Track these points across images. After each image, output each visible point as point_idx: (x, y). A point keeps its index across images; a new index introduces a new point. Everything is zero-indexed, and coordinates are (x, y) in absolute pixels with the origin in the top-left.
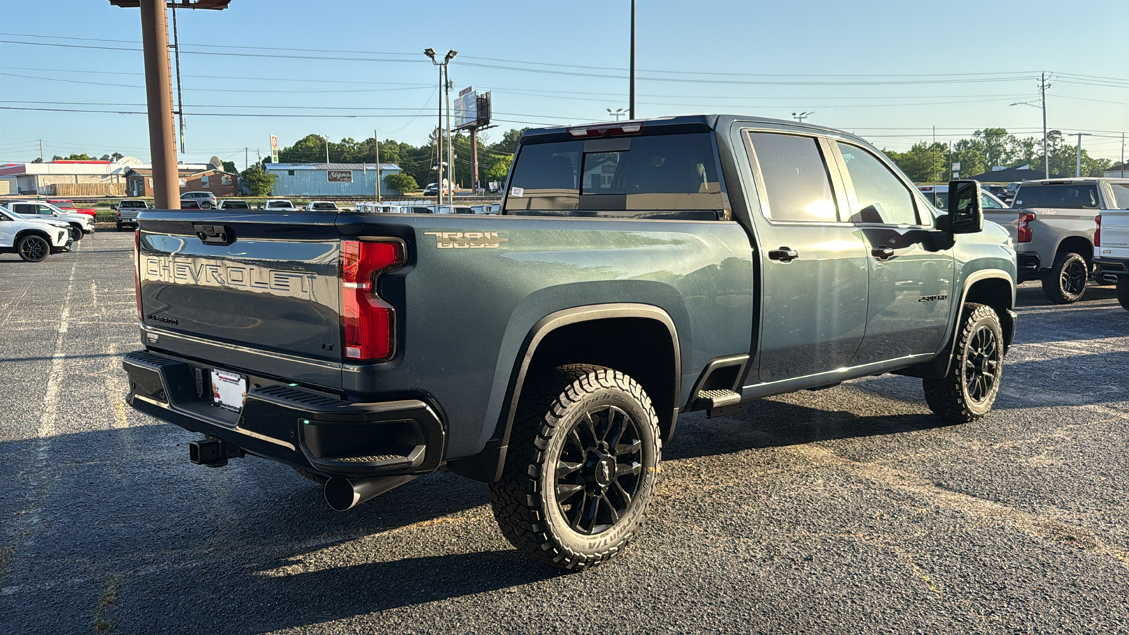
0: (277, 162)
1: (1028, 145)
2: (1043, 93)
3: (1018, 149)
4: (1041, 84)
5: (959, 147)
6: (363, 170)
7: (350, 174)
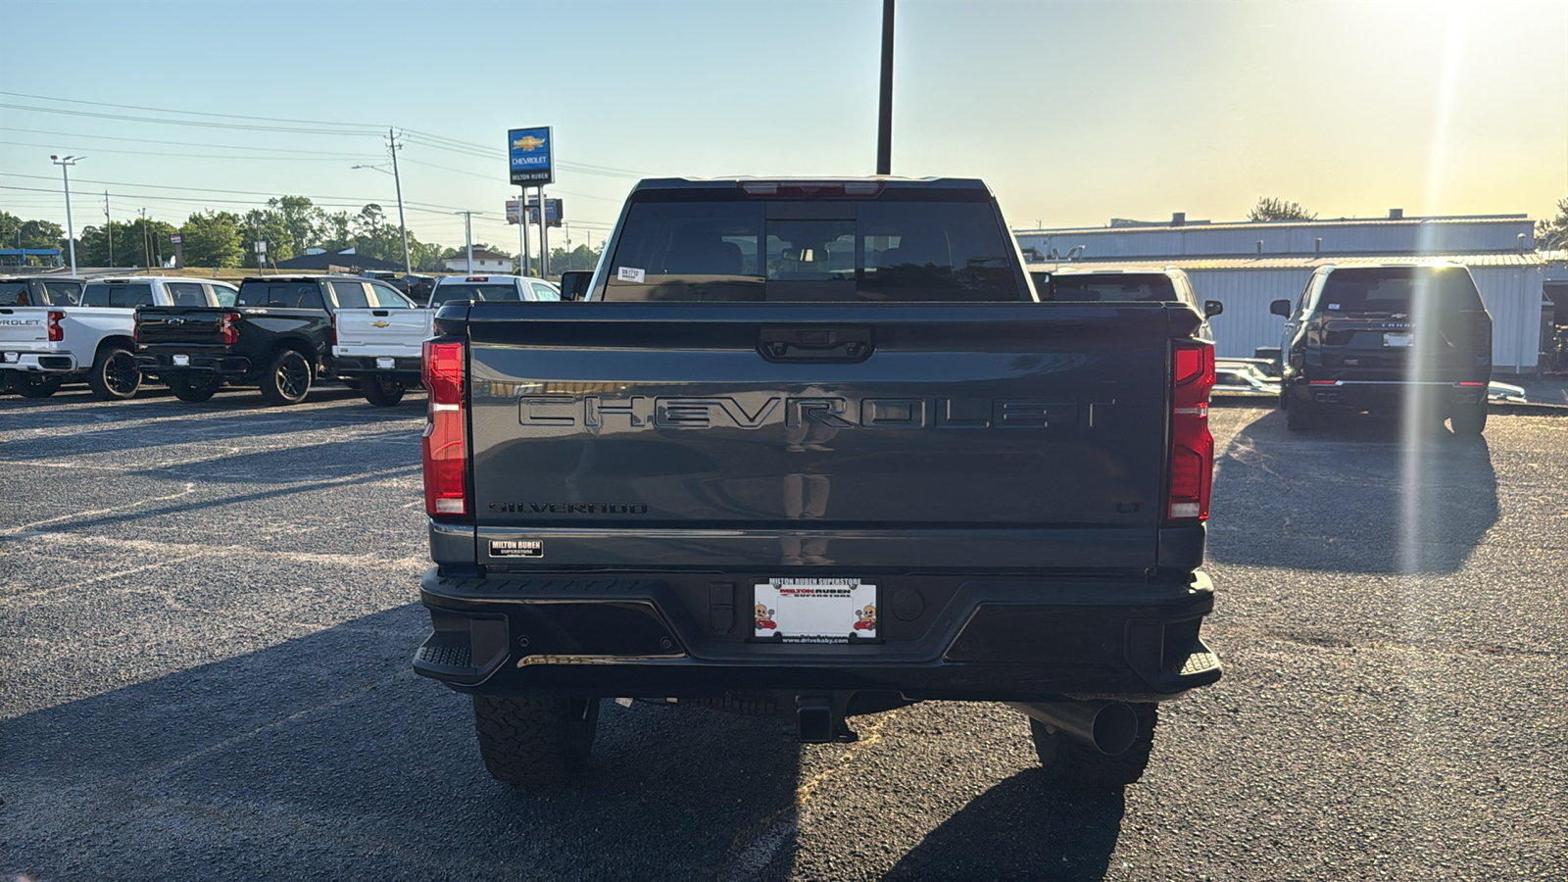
1: (341, 221)
2: (394, 156)
3: (328, 226)
4: (390, 144)
5: (250, 220)
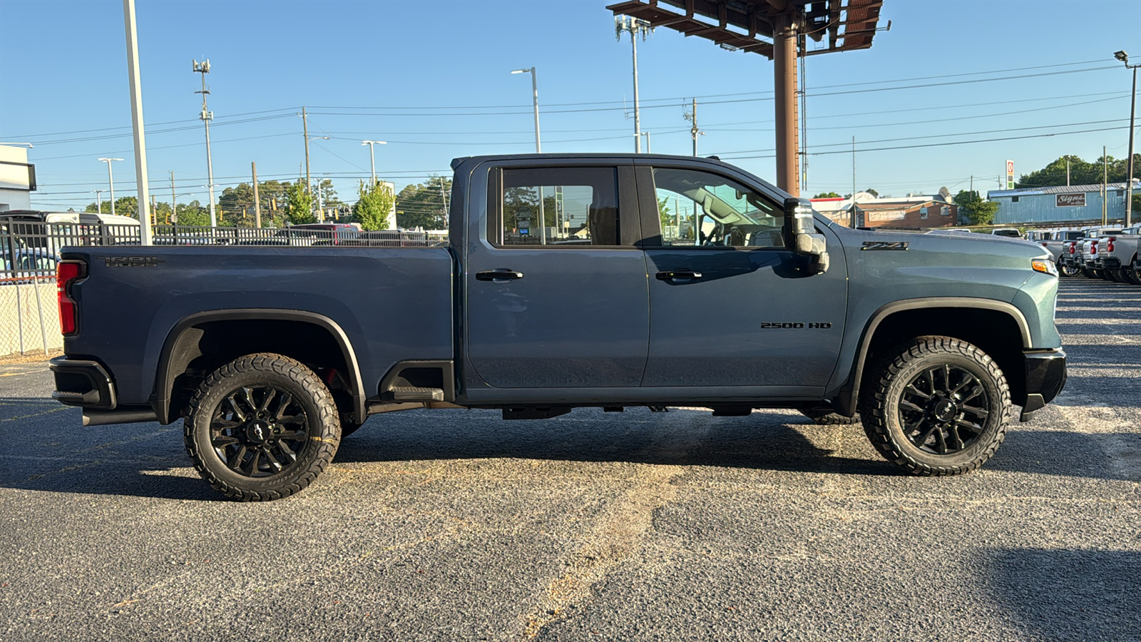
0: (1013, 188)
6: (1100, 191)
7: (1084, 196)
